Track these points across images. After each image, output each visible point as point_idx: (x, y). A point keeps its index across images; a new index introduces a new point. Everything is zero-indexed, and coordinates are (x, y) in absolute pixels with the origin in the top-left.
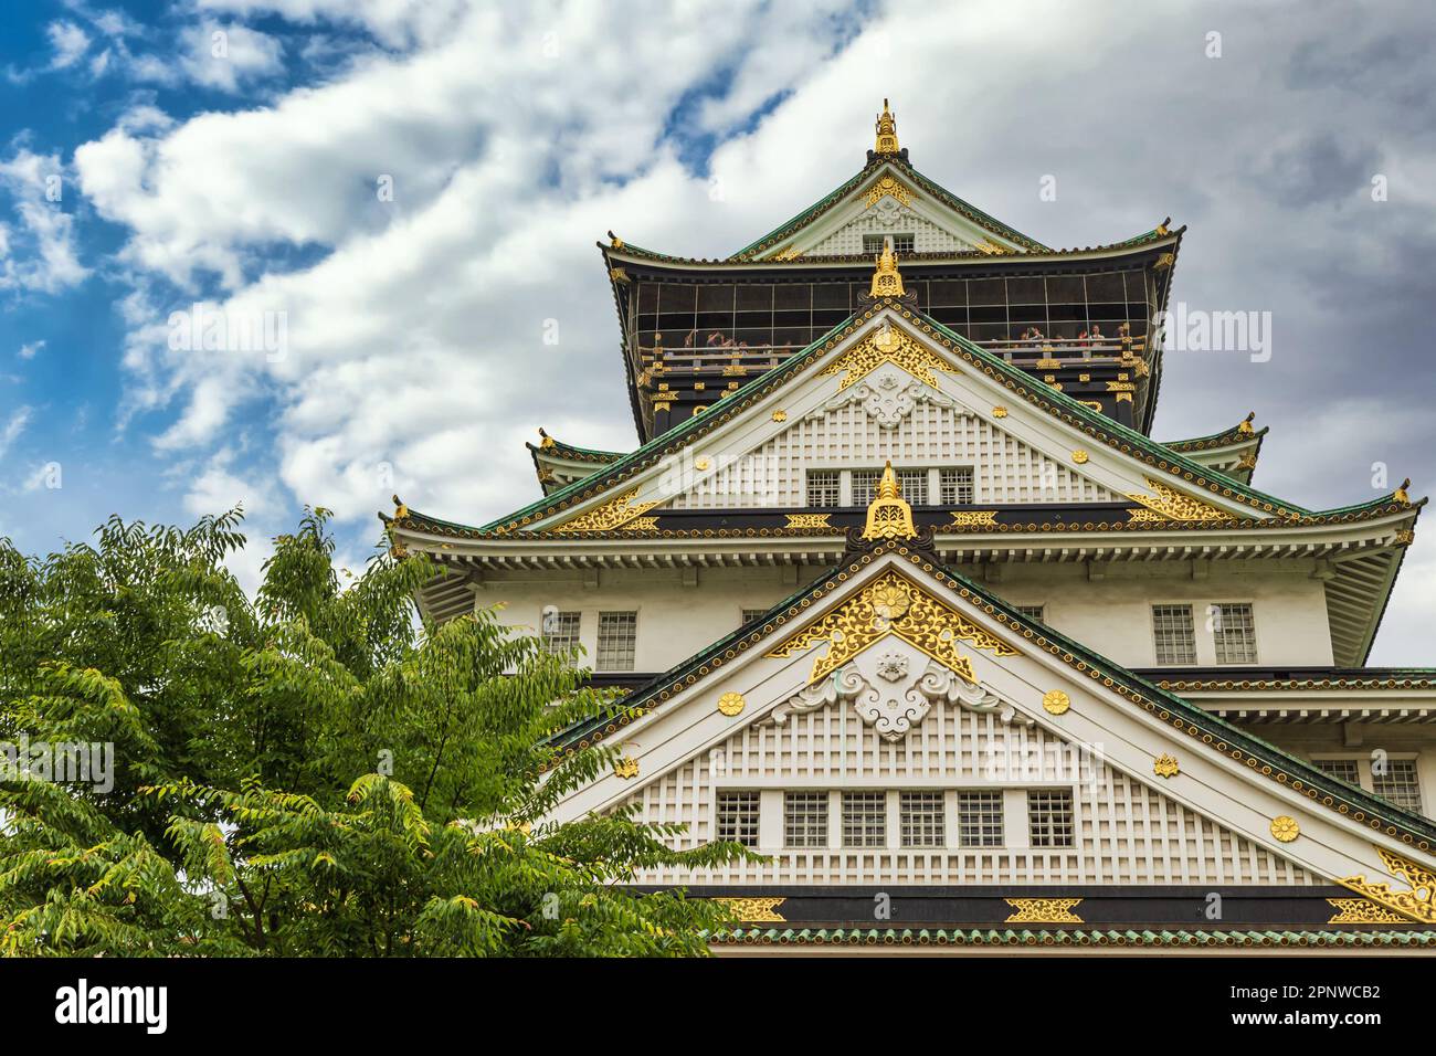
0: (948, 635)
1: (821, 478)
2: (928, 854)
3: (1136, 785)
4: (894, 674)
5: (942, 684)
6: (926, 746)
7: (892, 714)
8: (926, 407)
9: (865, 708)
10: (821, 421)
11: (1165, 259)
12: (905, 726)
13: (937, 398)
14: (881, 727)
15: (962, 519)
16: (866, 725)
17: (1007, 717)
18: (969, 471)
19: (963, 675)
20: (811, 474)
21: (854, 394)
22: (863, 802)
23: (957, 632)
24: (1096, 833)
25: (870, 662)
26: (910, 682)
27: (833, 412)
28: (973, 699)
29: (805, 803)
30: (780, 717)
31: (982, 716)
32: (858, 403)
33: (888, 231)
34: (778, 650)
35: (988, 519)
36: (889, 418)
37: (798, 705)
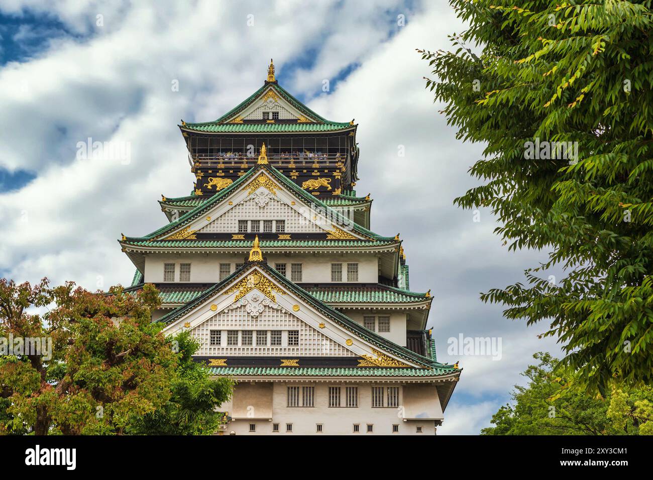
0: (269, 289)
1: (243, 222)
2: (262, 348)
3: (314, 330)
4: (255, 300)
5: (268, 302)
6: (263, 319)
7: (255, 311)
8: (273, 201)
9: (248, 309)
10: (243, 204)
11: (352, 134)
12: (258, 314)
13: (275, 198)
14: (251, 314)
15: (281, 237)
16: (248, 313)
17: (283, 312)
18: (284, 221)
19: (273, 299)
20: (239, 221)
21: (252, 196)
22: (247, 333)
23: (272, 288)
24: (303, 342)
25: (249, 296)
26: (259, 302)
27: (246, 202)
28: (275, 307)
29: (232, 333)
30: (226, 311)
31: (277, 310)
32: (253, 199)
33: (271, 111)
34: (226, 292)
35: (288, 237)
36: (262, 205)
37: (231, 308)
